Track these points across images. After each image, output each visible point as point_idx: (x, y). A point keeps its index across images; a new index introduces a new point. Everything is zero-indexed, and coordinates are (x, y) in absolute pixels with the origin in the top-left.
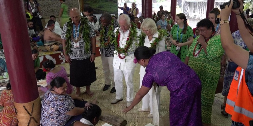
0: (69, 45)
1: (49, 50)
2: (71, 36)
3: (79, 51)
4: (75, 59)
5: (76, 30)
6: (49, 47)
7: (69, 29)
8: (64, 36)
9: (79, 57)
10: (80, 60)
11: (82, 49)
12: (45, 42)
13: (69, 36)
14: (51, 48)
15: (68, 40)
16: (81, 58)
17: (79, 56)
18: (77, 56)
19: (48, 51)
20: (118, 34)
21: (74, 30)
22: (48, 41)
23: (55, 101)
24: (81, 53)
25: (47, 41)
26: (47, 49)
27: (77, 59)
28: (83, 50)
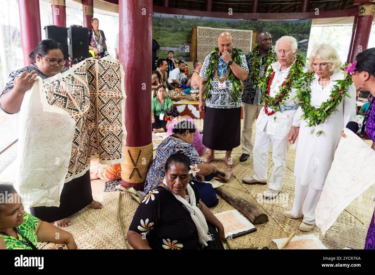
0: (209, 86)
1: (195, 99)
2: (214, 72)
3: (222, 95)
4: (214, 107)
5: (223, 65)
6: (195, 94)
7: (213, 62)
8: (205, 73)
9: (219, 105)
10: (220, 108)
11: (227, 93)
12: (191, 88)
13: (212, 72)
14: (197, 97)
15: (209, 79)
16: (222, 105)
17: (219, 103)
18: (216, 102)
19: (193, 100)
20: (272, 73)
21: (220, 64)
22: (195, 87)
23: (178, 148)
24: (224, 99)
25: (193, 87)
26: (192, 97)
27: (216, 107)
28: (228, 95)
